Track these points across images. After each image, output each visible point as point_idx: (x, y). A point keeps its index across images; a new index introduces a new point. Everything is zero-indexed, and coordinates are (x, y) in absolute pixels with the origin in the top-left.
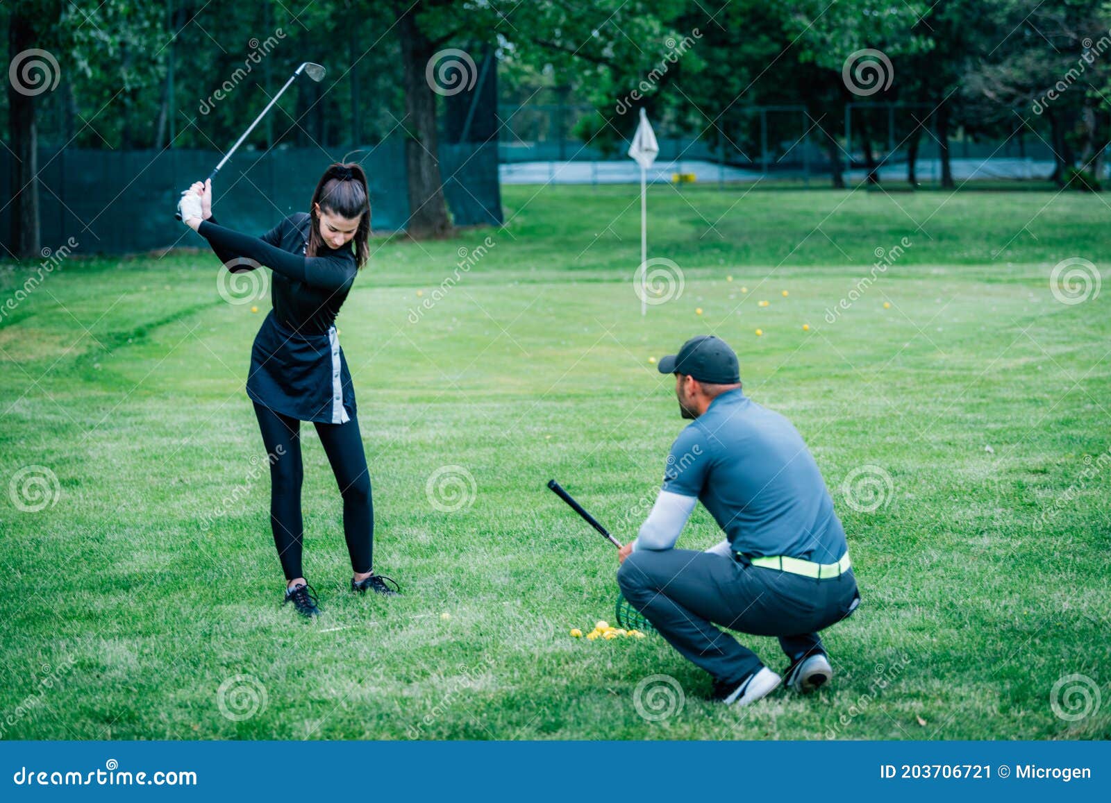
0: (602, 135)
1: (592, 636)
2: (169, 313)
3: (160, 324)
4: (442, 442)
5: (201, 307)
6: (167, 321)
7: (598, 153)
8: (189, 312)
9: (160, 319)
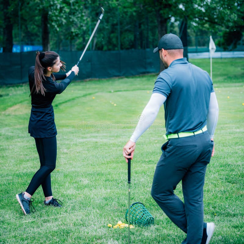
0: (223, 44)
1: (115, 227)
2: (67, 100)
3: (63, 103)
4: (121, 143)
5: (78, 97)
6: (66, 102)
7: (223, 49)
8: (73, 99)
9: (63, 101)
